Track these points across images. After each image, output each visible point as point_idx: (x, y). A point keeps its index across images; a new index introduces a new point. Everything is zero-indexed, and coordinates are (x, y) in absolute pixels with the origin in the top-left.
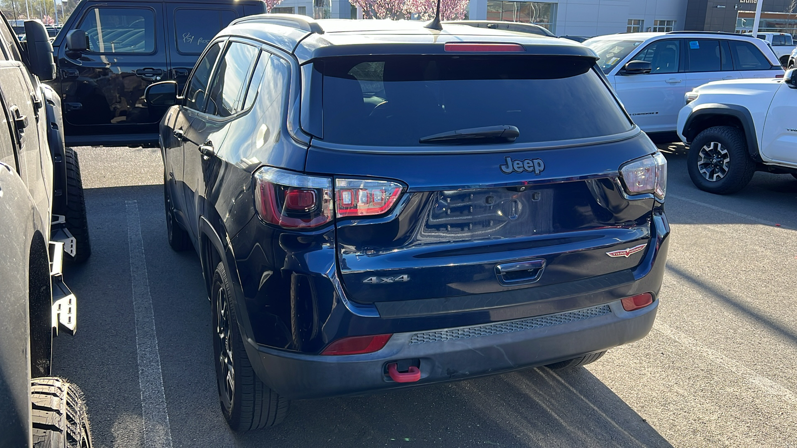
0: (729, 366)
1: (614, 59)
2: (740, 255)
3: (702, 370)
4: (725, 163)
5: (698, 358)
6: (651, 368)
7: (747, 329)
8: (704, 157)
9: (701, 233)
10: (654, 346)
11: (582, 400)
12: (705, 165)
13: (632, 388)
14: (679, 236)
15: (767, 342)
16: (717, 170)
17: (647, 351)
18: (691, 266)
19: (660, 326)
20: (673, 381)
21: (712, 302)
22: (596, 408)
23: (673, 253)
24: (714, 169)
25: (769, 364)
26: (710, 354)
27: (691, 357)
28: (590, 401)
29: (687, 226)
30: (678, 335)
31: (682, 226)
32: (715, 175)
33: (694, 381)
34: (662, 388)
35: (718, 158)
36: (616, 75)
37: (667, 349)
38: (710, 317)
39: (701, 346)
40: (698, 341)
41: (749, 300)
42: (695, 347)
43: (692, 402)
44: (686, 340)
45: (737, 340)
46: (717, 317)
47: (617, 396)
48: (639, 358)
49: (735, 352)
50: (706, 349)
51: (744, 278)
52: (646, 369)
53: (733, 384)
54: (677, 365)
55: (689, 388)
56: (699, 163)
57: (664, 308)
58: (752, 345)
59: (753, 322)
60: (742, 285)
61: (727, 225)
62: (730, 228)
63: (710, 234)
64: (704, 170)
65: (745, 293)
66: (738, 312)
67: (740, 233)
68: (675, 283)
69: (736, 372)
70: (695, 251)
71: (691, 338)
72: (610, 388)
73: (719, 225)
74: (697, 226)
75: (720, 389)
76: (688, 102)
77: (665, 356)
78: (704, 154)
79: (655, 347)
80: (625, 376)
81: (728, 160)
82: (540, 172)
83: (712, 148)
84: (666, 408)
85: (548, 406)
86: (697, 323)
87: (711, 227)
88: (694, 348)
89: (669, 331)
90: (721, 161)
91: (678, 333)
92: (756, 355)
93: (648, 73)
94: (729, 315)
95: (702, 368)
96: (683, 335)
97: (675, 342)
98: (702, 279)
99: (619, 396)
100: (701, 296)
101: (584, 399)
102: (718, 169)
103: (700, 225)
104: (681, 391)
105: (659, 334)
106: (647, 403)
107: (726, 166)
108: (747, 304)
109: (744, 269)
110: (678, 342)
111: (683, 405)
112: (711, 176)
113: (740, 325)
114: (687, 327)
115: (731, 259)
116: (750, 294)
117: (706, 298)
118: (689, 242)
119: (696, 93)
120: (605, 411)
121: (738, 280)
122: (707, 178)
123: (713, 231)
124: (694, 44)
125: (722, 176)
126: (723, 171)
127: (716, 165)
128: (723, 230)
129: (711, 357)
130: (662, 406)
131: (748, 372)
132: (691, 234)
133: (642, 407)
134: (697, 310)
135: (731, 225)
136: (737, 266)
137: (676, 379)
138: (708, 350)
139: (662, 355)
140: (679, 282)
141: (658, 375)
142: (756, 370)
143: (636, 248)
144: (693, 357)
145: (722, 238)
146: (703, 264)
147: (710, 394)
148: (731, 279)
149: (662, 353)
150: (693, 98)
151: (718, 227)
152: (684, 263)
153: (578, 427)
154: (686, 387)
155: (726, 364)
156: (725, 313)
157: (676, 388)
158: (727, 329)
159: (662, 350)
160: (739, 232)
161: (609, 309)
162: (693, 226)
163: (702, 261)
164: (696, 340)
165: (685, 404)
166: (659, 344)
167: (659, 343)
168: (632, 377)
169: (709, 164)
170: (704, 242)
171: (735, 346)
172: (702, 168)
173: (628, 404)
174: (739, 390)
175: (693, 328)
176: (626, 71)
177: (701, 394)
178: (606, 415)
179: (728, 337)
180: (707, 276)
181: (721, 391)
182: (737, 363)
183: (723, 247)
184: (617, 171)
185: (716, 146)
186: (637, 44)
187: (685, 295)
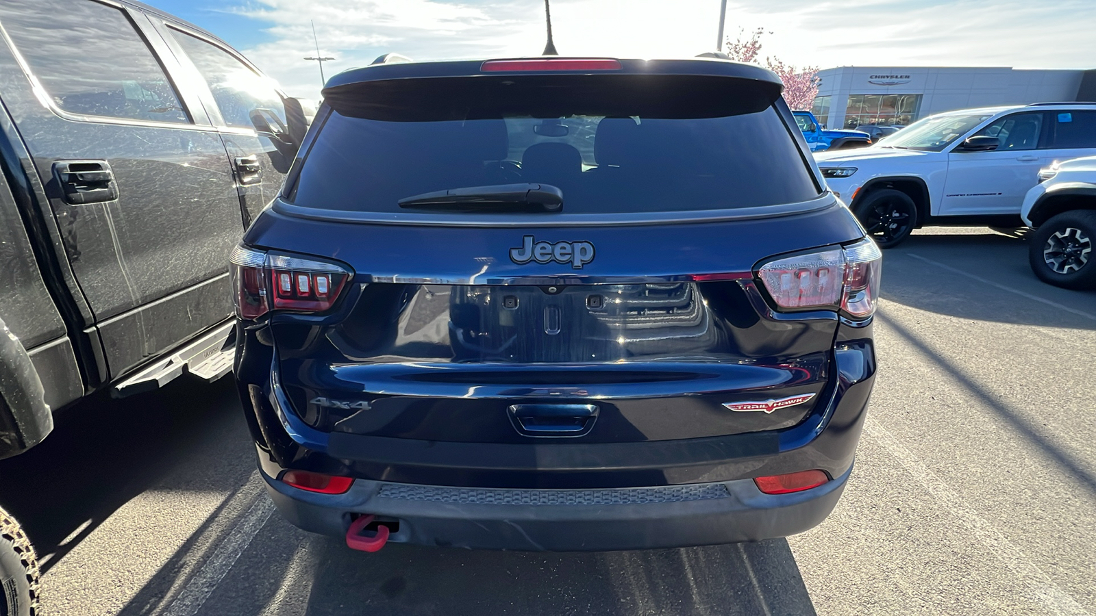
0: (1005, 555)
1: (952, 135)
2: (1077, 374)
3: (955, 553)
4: (1083, 253)
5: (955, 529)
6: (871, 531)
7: (1057, 494)
8: (1054, 246)
9: (1026, 336)
10: (891, 494)
11: (743, 562)
12: (1054, 255)
13: (825, 559)
14: (991, 338)
15: (1090, 524)
16: (1070, 261)
17: (876, 500)
18: (994, 380)
19: (913, 464)
20: (897, 561)
21: (1009, 439)
22: (755, 582)
23: (974, 359)
24: (1067, 260)
25: (1082, 569)
26: (979, 526)
27: (944, 525)
28: (753, 565)
29: (1008, 326)
30: (936, 483)
31: (1001, 324)
32: (1067, 267)
33: (933, 570)
34: (874, 570)
35: (1074, 247)
36: (950, 152)
37: (909, 503)
38: (999, 462)
39: (967, 510)
40: (964, 500)
41: (1074, 445)
42: (955, 510)
43: (915, 610)
44: (944, 494)
45: (1034, 511)
46: (1011, 465)
47: (797, 567)
48: (858, 509)
49: (1024, 531)
50: (974, 517)
51: (1075, 409)
52: (863, 530)
53: (1002, 593)
54: (915, 534)
55: (919, 582)
56: (1046, 252)
57: (929, 437)
58: (1060, 524)
59: (1072, 484)
60: (1069, 419)
61: (1070, 330)
62: (1072, 334)
63: (1038, 340)
64: (1052, 260)
65: (1071, 434)
66: (1049, 462)
67: (1087, 343)
68: (961, 402)
69: (1014, 571)
70: (1007, 360)
71: (954, 493)
72: (792, 550)
73: (1056, 329)
74: (1022, 327)
75: (975, 597)
76: (1040, 181)
77: (900, 514)
78: (1054, 241)
79: (892, 496)
80: (824, 535)
81: (1089, 250)
82: (583, 264)
83: (1067, 234)
84: (866, 611)
85: (690, 561)
86: (974, 470)
87: (1043, 330)
88: (953, 511)
89: (923, 475)
90: (1078, 251)
91: (937, 480)
92: (1061, 546)
93: (993, 149)
94: (1032, 464)
95: (955, 550)
96: (943, 485)
97: (927, 493)
98: (1004, 401)
99: (799, 568)
100: (994, 427)
101: (746, 561)
102: (1072, 259)
103: (1027, 327)
104: (903, 584)
105: (907, 476)
106: (837, 594)
107: (1085, 257)
108: (1069, 451)
109: (1078, 395)
110: (930, 495)
111: (897, 612)
112: (1061, 267)
113: (1047, 485)
114: (954, 472)
115: (1062, 378)
116: (1079, 435)
117: (1002, 432)
118: (1002, 347)
119: (1054, 171)
120: (766, 590)
121: (1064, 412)
122: (1055, 270)
123: (1045, 335)
124: (1065, 117)
125: (1076, 269)
126: (1079, 262)
127: (1070, 255)
128: (1061, 336)
129: (978, 533)
130: (860, 604)
131: (1038, 575)
132: (1010, 337)
133: (828, 598)
134: (981, 448)
135: (1075, 331)
136: (1069, 389)
137: (903, 559)
138: (977, 519)
139: (897, 511)
140: (967, 402)
141: (876, 545)
142: (1054, 574)
143: (790, 400)
144: (947, 526)
145: (1055, 347)
146: (1013, 380)
147: (952, 602)
148: (1053, 408)
149: (898, 509)
150: (1048, 177)
151: (1054, 332)
152: (984, 375)
153: (712, 608)
154: (915, 578)
155: (1000, 552)
156: (1027, 459)
157: (897, 577)
158: (1022, 487)
159: (901, 503)
160: (1086, 341)
161: (727, 489)
162: (1016, 326)
163: (1015, 376)
164: (963, 498)
165: (902, 611)
166: (900, 493)
167: (900, 491)
168: (834, 539)
169: (1061, 253)
170: (1026, 349)
171: (1027, 521)
172: (1049, 258)
173: (807, 586)
174: (1010, 608)
175: (965, 476)
176: (964, 148)
177: (937, 598)
178: (765, 598)
179: (1019, 501)
180: (1015, 399)
181: (975, 601)
182: (1021, 553)
183: (1054, 359)
184: (750, 270)
185: (1073, 233)
186: (984, 118)
187: (969, 422)
